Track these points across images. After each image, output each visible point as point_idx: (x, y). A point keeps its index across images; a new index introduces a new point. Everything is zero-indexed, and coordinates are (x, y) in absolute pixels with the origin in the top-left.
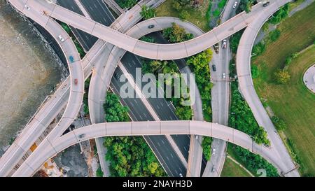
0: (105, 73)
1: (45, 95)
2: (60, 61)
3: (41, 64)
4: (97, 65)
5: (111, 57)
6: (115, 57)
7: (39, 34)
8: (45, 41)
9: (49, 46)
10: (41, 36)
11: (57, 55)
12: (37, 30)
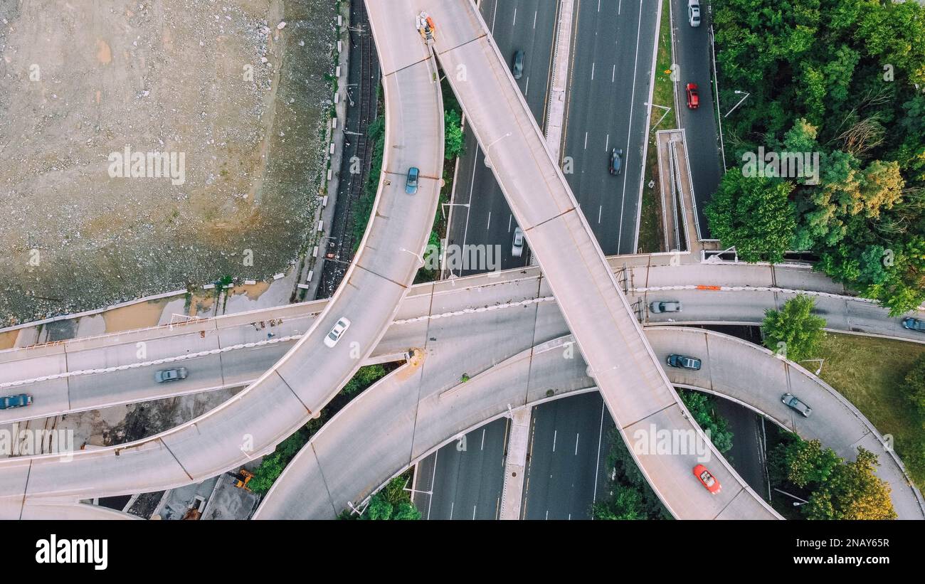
0: (449, 399)
1: (177, 279)
2: (329, 215)
3: (259, 172)
4: (446, 351)
5: (518, 366)
6: (532, 375)
7: (341, 72)
8: (341, 110)
9: (339, 137)
10: (342, 84)
11: (334, 185)
12: (344, 57)
